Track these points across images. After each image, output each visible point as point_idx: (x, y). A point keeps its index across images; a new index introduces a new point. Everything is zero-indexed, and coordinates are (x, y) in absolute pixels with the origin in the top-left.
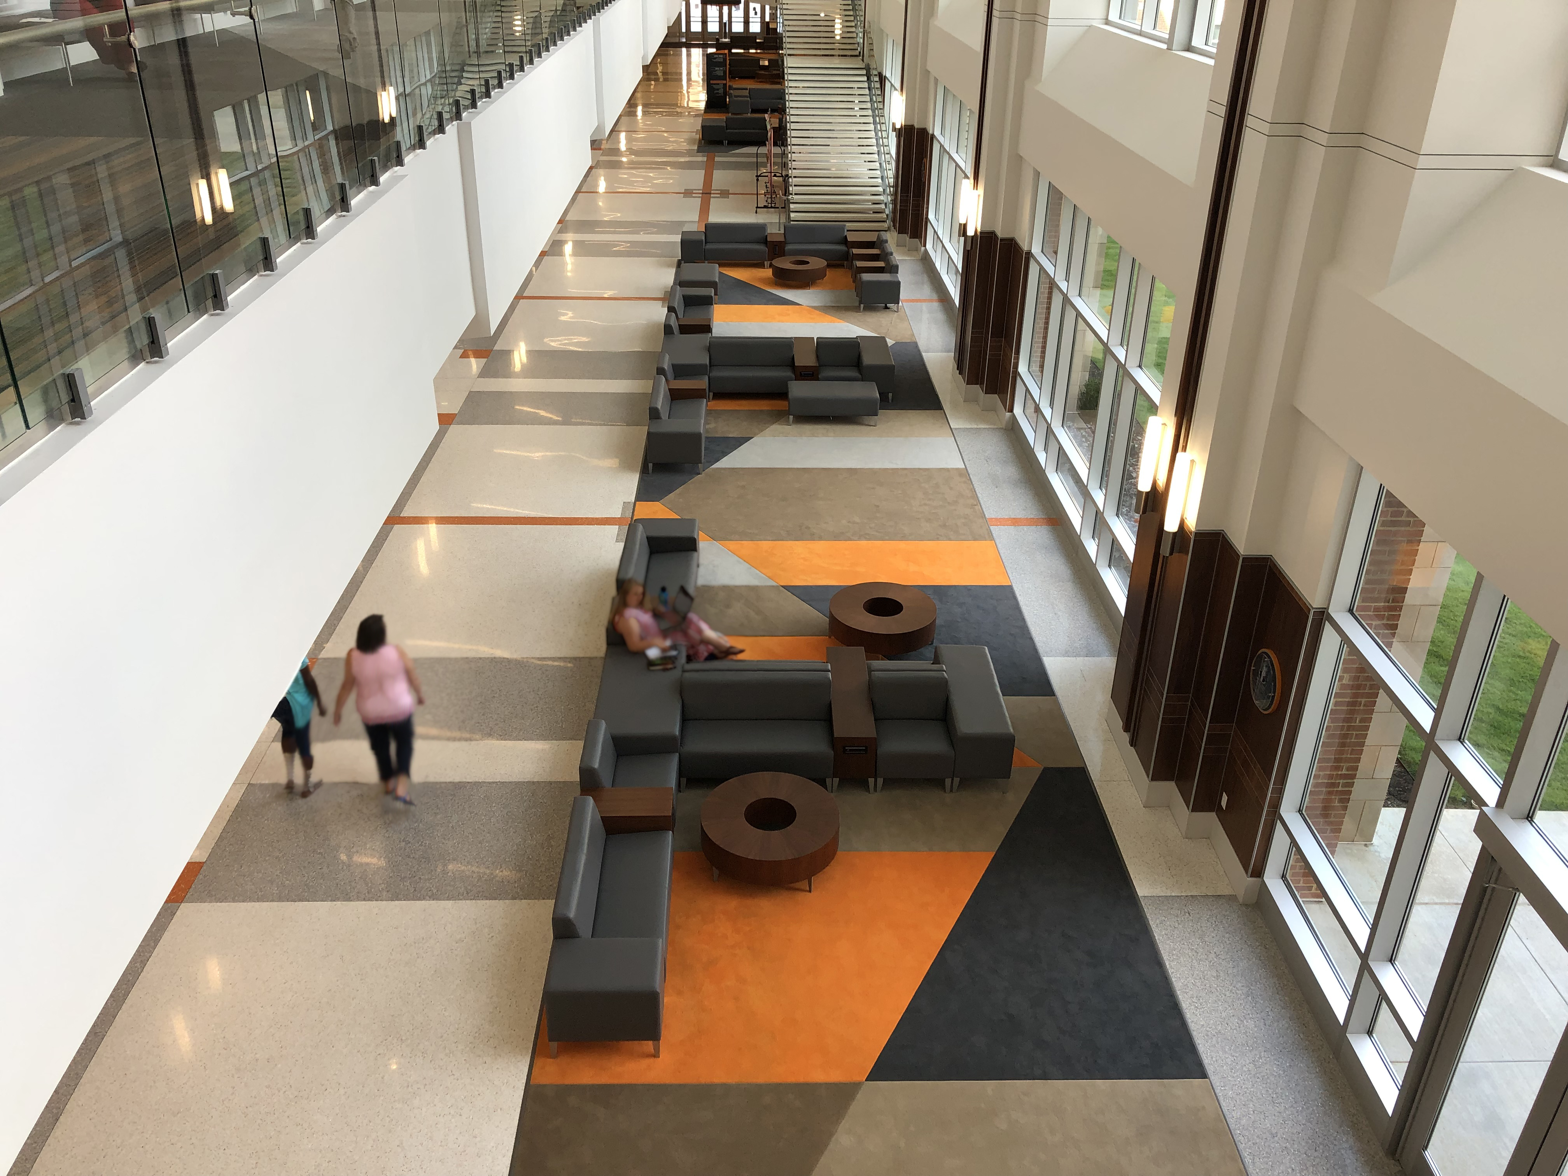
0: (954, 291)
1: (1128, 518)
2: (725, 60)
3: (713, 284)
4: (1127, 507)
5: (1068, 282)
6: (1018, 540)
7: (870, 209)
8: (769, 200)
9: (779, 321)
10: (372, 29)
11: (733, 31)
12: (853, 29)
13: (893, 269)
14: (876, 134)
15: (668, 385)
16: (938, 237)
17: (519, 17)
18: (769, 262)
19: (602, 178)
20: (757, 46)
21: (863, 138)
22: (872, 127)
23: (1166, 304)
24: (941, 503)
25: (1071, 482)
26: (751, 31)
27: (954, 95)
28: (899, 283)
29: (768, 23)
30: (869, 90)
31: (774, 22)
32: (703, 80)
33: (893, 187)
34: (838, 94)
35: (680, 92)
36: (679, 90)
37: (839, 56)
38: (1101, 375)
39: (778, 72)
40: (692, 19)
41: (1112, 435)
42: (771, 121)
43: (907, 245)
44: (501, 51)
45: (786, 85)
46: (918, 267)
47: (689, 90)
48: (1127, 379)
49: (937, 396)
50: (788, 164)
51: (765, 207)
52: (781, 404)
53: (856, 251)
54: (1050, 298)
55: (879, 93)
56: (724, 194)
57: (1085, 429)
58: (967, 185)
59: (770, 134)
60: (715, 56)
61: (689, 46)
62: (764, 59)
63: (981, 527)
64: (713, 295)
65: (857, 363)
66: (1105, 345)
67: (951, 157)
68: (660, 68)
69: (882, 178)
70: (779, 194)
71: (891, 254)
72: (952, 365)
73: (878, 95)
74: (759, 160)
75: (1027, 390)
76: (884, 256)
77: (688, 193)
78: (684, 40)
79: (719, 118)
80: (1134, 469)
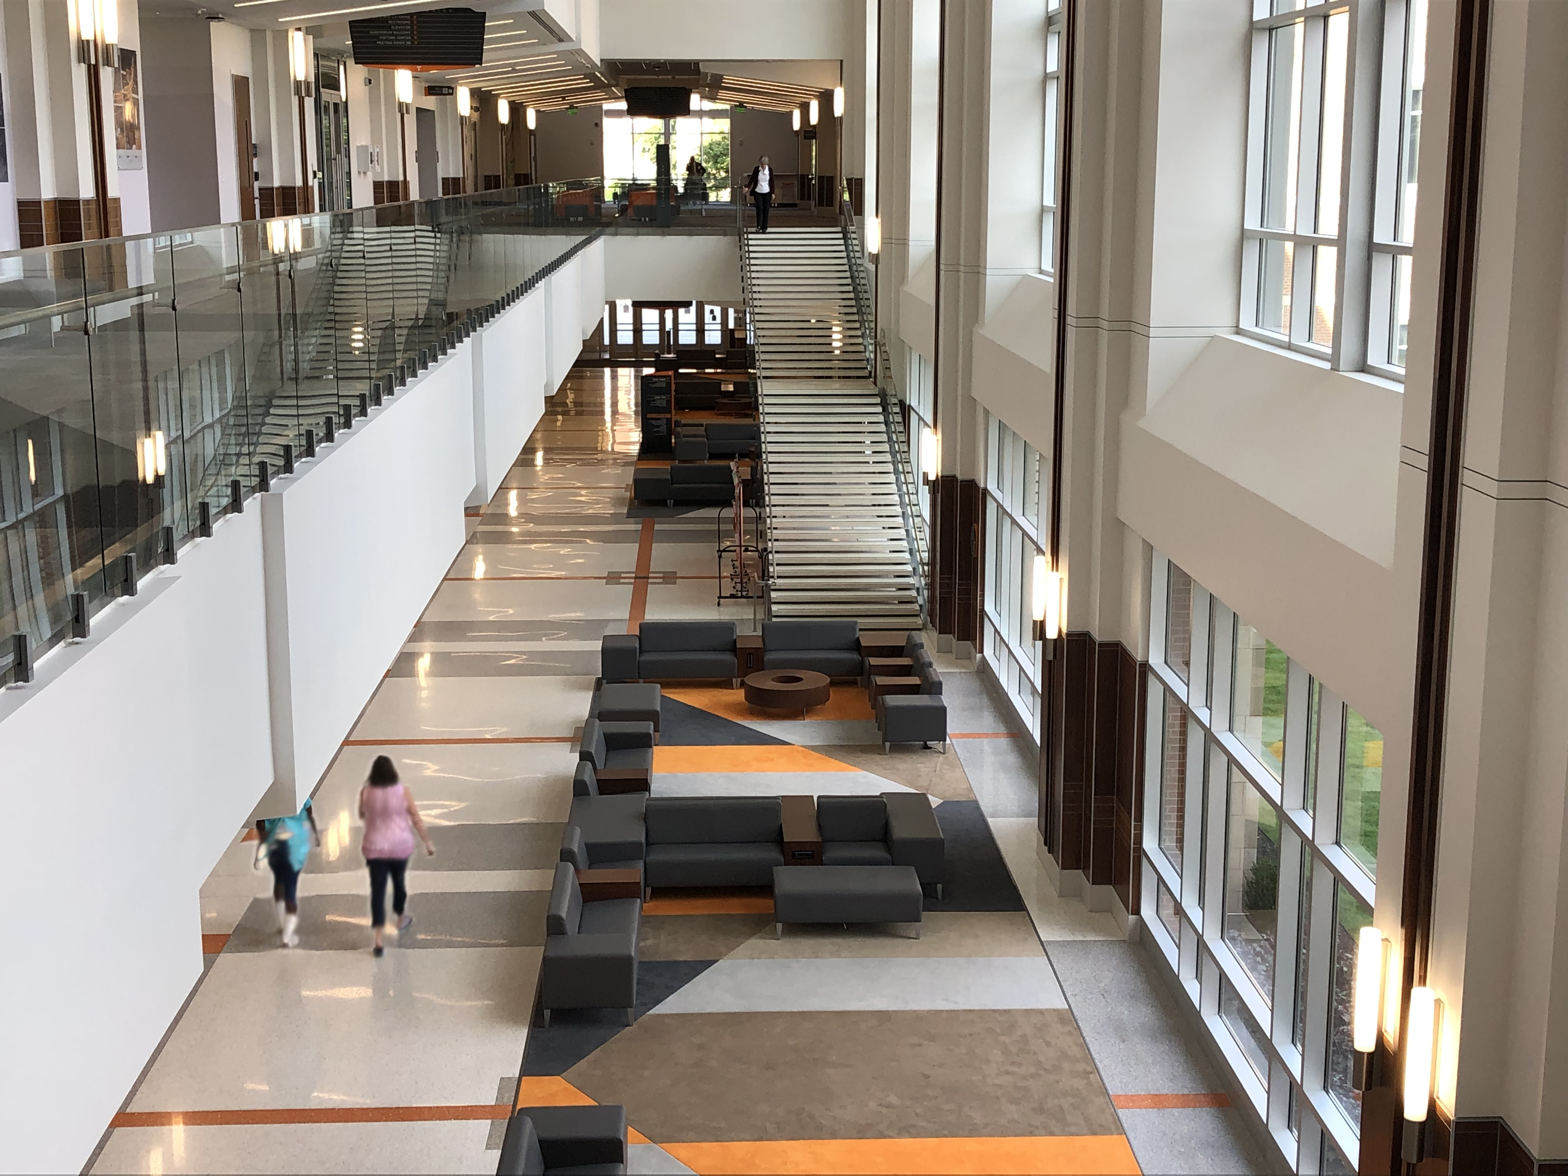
0: (1033, 723)
1: (1343, 1093)
2: (669, 385)
3: (651, 716)
4: (1339, 1073)
5: (1210, 709)
6: (1165, 1134)
7: (894, 598)
8: (739, 587)
9: (757, 771)
10: (136, 358)
11: (681, 342)
12: (860, 340)
13: (935, 688)
14: (899, 489)
15: (578, 878)
16: (1002, 639)
17: (360, 329)
18: (739, 680)
19: (481, 557)
20: (717, 364)
21: (879, 494)
22: (892, 478)
23: (1369, 737)
24: (1033, 1070)
25: (1245, 1032)
26: (707, 342)
27: (1014, 432)
28: (944, 710)
29: (732, 331)
30: (886, 425)
31: (742, 330)
32: (636, 412)
33: (927, 564)
34: (839, 432)
35: (602, 430)
36: (600, 428)
37: (839, 377)
38: (1277, 853)
39: (747, 400)
40: (619, 327)
41: (1305, 951)
42: (739, 471)
43: (954, 650)
44: (331, 377)
45: (762, 420)
46: (975, 684)
47: (615, 428)
48: (1318, 864)
49: (1015, 888)
50: (766, 534)
51: (732, 596)
52: (762, 904)
53: (874, 661)
54: (1184, 733)
55: (901, 429)
56: (669, 578)
57: (1259, 941)
58: (1041, 564)
59: (739, 490)
60: (654, 380)
61: (614, 364)
62: (727, 382)
63: (1103, 1111)
64: (652, 732)
65: (884, 836)
66: (1279, 810)
67: (1014, 522)
68: (571, 396)
69: (911, 551)
70: (754, 577)
71: (930, 665)
72: (1035, 837)
73: (900, 432)
74: (723, 527)
75: (1160, 879)
76: (920, 668)
77: (613, 578)
78: (607, 356)
79: (661, 467)
80: (1346, 1008)
